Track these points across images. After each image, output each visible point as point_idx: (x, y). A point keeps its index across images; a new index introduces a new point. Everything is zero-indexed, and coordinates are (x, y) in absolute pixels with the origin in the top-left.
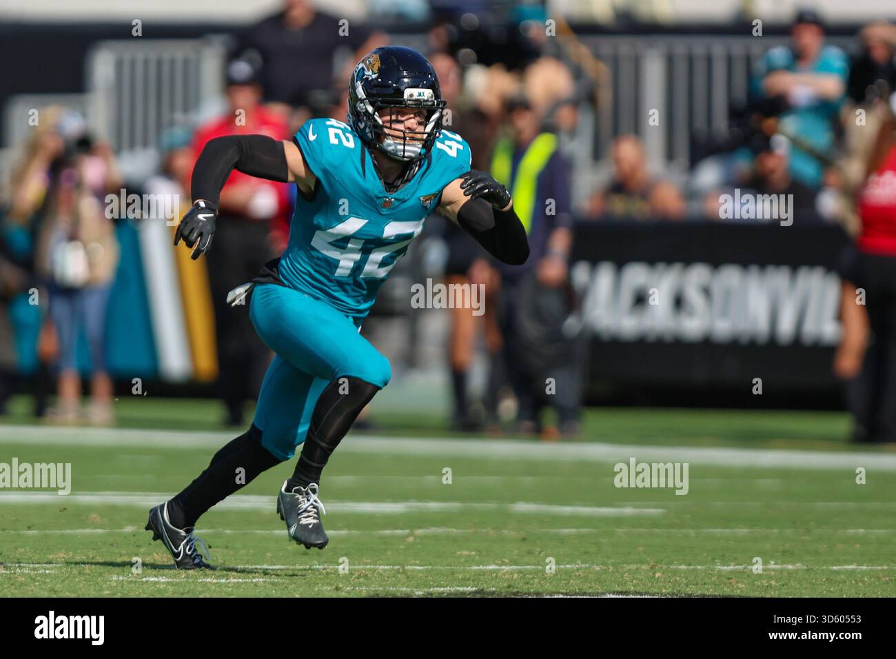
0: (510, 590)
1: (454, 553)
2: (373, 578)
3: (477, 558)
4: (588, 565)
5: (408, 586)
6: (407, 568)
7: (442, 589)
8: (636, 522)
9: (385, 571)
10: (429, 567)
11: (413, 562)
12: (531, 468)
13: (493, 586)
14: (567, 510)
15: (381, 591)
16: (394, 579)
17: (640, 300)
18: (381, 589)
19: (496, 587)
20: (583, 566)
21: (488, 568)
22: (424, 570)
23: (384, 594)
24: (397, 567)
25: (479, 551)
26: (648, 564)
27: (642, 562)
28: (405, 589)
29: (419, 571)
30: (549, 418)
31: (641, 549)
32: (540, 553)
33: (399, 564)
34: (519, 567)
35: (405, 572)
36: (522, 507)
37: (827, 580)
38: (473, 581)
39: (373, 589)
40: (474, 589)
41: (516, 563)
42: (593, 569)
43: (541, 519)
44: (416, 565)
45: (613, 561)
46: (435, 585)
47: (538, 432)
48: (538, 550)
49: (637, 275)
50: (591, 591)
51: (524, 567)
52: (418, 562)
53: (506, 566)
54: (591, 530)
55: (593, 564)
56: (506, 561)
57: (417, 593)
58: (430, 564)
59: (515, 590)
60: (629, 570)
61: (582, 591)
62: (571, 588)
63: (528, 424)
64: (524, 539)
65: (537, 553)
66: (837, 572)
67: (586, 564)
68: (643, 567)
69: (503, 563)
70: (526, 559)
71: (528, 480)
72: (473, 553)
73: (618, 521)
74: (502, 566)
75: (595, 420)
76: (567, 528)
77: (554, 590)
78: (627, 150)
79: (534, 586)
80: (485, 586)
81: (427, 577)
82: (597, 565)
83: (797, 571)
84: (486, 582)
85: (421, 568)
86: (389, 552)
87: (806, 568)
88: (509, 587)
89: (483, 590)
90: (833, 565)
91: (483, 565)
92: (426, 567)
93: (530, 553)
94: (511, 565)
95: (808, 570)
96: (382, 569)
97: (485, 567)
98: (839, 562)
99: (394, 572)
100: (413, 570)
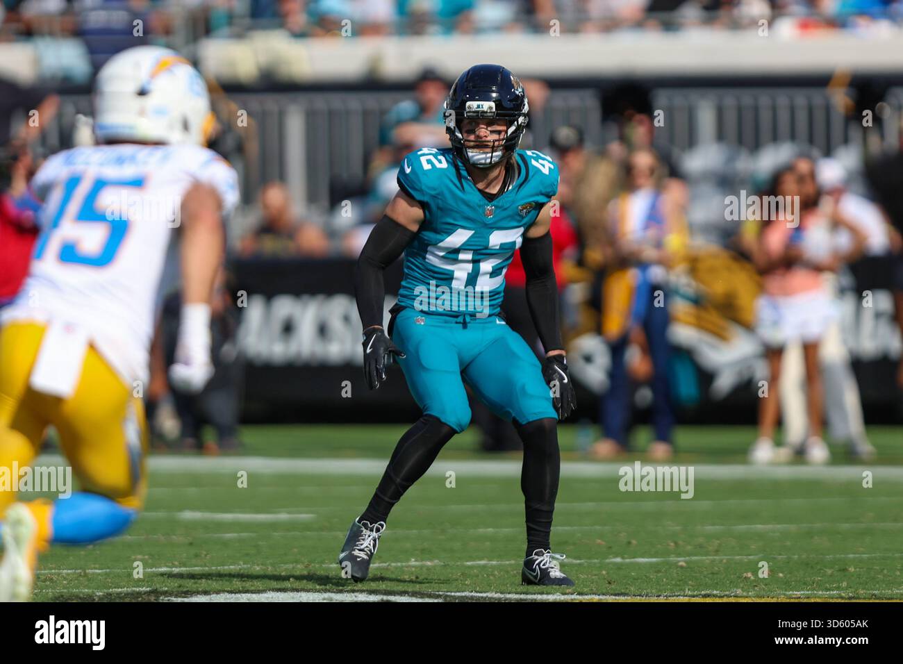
0: (181, 589)
1: (130, 557)
2: (58, 582)
3: (150, 561)
4: (249, 566)
5: (89, 588)
6: (87, 571)
7: (120, 590)
8: (290, 526)
9: (68, 574)
10: (108, 570)
11: (93, 566)
12: (195, 479)
13: (166, 586)
14: (228, 517)
15: (65, 593)
16: (76, 582)
17: (288, 328)
18: (65, 591)
19: (168, 587)
20: (245, 566)
21: (160, 570)
22: (102, 572)
23: (68, 595)
24: (79, 571)
25: (152, 556)
26: (303, 563)
27: (297, 562)
28: (86, 590)
29: (99, 574)
30: (210, 436)
31: (296, 550)
32: (206, 555)
33: (80, 569)
34: (188, 569)
35: (86, 575)
36: (188, 515)
37: (462, 574)
38: (148, 582)
39: (58, 591)
40: (148, 589)
41: (185, 566)
42: (254, 569)
43: (207, 526)
44: (95, 568)
45: (271, 561)
46: (113, 586)
47: (200, 448)
48: (205, 553)
49: (285, 306)
50: (253, 588)
51: (193, 568)
52: (97, 566)
53: (176, 567)
54: (251, 534)
55: (253, 564)
56: (176, 563)
57: (98, 594)
58: (109, 568)
59: (185, 590)
60: (286, 569)
61: (246, 589)
62: (235, 586)
63: (190, 441)
64: (191, 544)
65: (203, 556)
66: (469, 567)
67: (247, 564)
68: (299, 566)
69: (174, 566)
70: (194, 561)
71: (192, 491)
72: (146, 557)
73: (274, 526)
74: (172, 568)
75: (250, 435)
76: (229, 533)
77: (220, 588)
78: (274, 196)
79: (202, 585)
80: (158, 586)
81: (106, 579)
82: (258, 565)
83: (434, 567)
84: (159, 583)
85: (100, 571)
86: (71, 558)
87: (442, 564)
88: (180, 587)
89: (156, 590)
90: (467, 561)
91: (156, 568)
92: (105, 570)
93: (196, 556)
94: (180, 567)
95: (445, 566)
96: (66, 574)
97: (157, 570)
98: (471, 558)
99: (75, 576)
100: (93, 574)
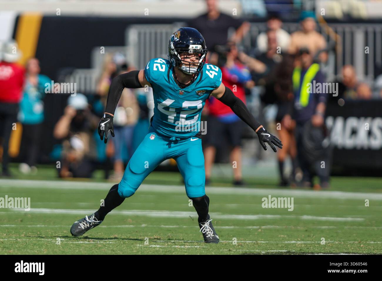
0: (301, 251)
1: (278, 236)
2: (244, 246)
3: (287, 238)
4: (333, 241)
5: (259, 250)
6: (258, 242)
7: (273, 251)
8: (353, 224)
9: (249, 243)
10: (267, 242)
11: (261, 239)
12: (309, 201)
13: (294, 249)
14: (324, 218)
15: (248, 251)
16: (253, 246)
17: (354, 132)
18: (248, 250)
19: (295, 250)
20: (331, 242)
21: (292, 242)
22: (265, 243)
23: (249, 252)
24: (254, 242)
25: (288, 236)
26: (358, 241)
27: (355, 240)
28: (257, 251)
29: (263, 243)
30: (316, 181)
31: (355, 235)
32: (313, 236)
33: (255, 241)
34: (304, 242)
35: (257, 244)
36: (305, 217)
38: (286, 247)
39: (244, 251)
40: (286, 251)
41: (303, 240)
42: (335, 243)
43: (313, 222)
44: (262, 241)
45: (343, 240)
46: (270, 249)
47: (312, 187)
48: (312, 235)
49: (352, 122)
50: (334, 252)
51: (307, 242)
52: (263, 240)
53: (299, 241)
54: (334, 227)
55: (335, 241)
56: (299, 239)
57: (262, 252)
58: (268, 241)
59: (303, 252)
60: (350, 243)
61: (331, 252)
62: (326, 251)
63: (307, 183)
64: (306, 231)
65: (312, 236)
67: (332, 241)
68: (356, 242)
69: (298, 240)
70: (307, 239)
71: (308, 206)
72: (286, 236)
73: (345, 223)
74: (297, 241)
75: (335, 181)
76: (324, 226)
77: (319, 251)
78: (348, 71)
79: (311, 250)
80: (290, 250)
81: (267, 246)
82: (337, 241)
84: (291, 248)
85: (264, 242)
86: (251, 236)
88: (301, 250)
89: (290, 251)
91: (290, 241)
92: (266, 242)
93: (309, 236)
94: (301, 241)
96: (248, 243)
97: (290, 242)
99: (253, 244)
100: (261, 243)
